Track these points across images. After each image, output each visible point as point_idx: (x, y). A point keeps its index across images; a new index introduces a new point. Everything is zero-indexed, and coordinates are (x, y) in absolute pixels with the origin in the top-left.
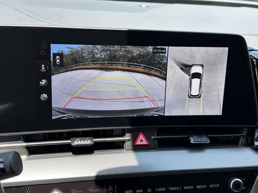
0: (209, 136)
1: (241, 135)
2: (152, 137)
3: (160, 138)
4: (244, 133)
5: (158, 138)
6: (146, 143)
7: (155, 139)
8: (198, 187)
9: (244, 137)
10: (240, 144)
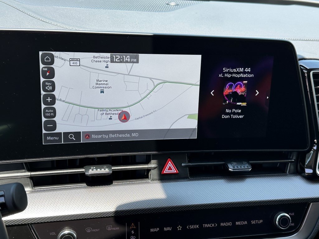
0: (250, 162)
1: (289, 160)
2: (183, 164)
3: (193, 165)
4: (292, 159)
5: (190, 165)
6: (176, 172)
7: (186, 166)
8: (237, 223)
9: (292, 163)
10: (287, 172)
